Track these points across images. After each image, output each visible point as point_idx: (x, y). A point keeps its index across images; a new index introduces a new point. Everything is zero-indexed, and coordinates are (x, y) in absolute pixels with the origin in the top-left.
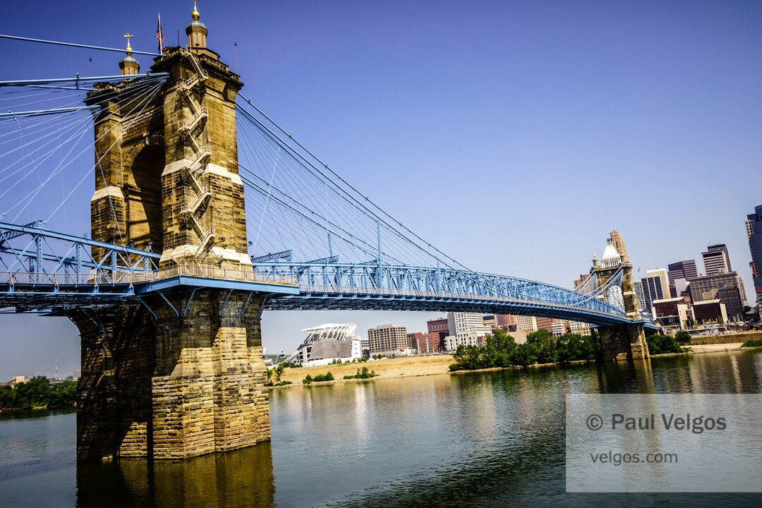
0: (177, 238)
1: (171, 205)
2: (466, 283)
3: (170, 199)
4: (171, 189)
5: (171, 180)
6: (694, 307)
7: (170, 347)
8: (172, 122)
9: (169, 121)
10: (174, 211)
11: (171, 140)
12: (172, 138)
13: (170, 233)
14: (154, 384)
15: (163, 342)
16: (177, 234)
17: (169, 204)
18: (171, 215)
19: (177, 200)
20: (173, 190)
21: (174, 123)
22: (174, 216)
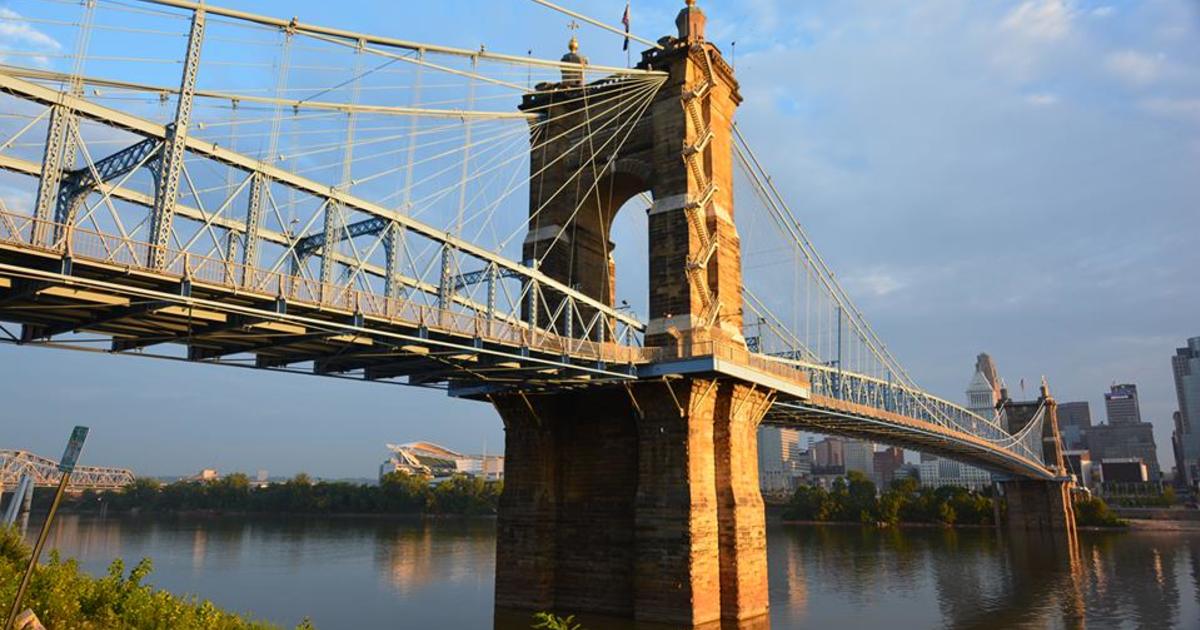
0: (675, 303)
1: (665, 257)
2: (925, 399)
3: (663, 247)
4: (667, 234)
5: (665, 222)
6: (1104, 465)
7: (667, 459)
8: (667, 140)
9: (663, 139)
10: (670, 265)
11: (665, 166)
12: (667, 163)
13: (661, 296)
14: (639, 510)
15: (654, 450)
16: (674, 298)
17: (661, 254)
18: (665, 270)
19: (676, 249)
20: (670, 236)
21: (671, 142)
22: (669, 271)
